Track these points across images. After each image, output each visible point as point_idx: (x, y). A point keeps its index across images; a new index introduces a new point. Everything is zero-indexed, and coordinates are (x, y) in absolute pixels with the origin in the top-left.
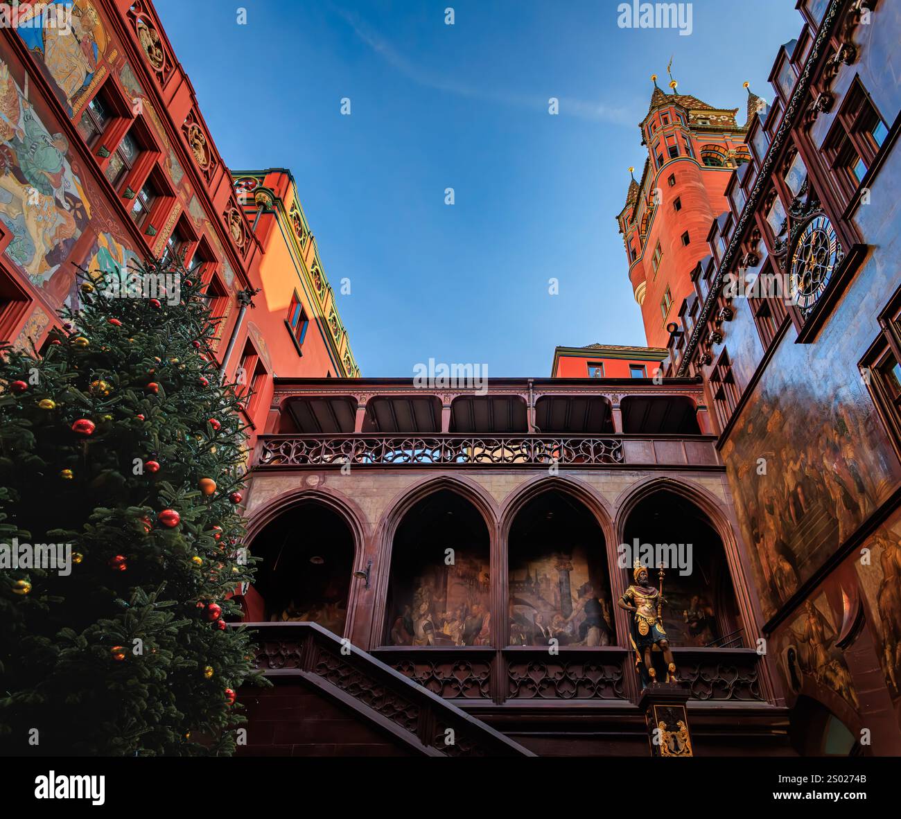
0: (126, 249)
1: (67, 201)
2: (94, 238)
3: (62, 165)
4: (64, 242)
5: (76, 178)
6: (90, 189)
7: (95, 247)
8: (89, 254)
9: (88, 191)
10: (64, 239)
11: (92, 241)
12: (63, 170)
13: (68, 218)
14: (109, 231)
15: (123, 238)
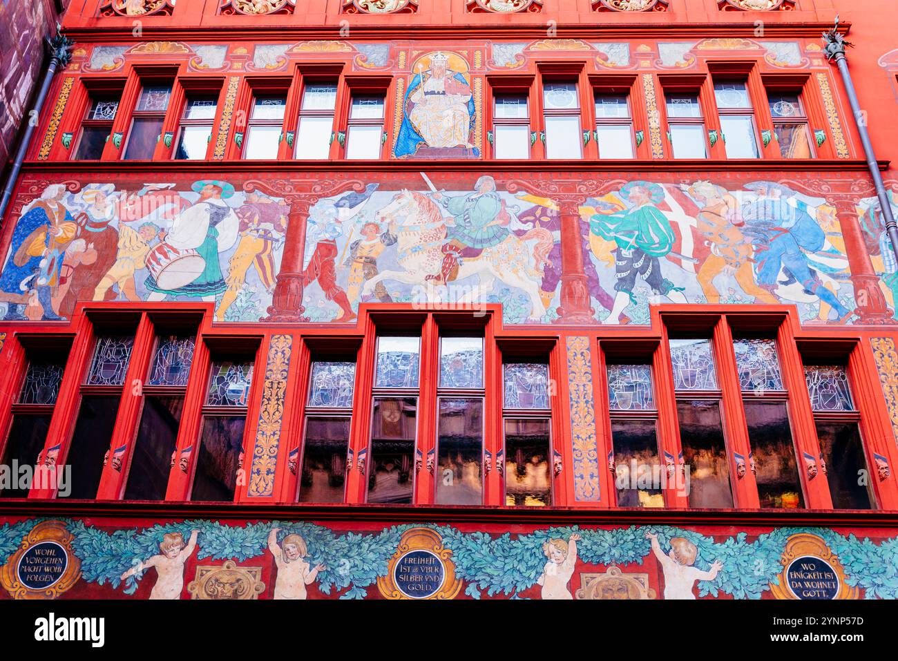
0: (619, 190)
1: (525, 223)
2: (575, 220)
3: (500, 200)
4: (550, 257)
5: (519, 193)
6: (538, 186)
7: (583, 226)
8: (582, 240)
9: (539, 190)
10: (547, 255)
11: (576, 224)
12: (503, 202)
13: (537, 235)
14: (586, 196)
15: (606, 184)
